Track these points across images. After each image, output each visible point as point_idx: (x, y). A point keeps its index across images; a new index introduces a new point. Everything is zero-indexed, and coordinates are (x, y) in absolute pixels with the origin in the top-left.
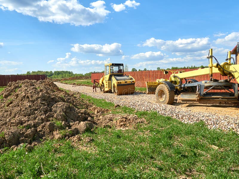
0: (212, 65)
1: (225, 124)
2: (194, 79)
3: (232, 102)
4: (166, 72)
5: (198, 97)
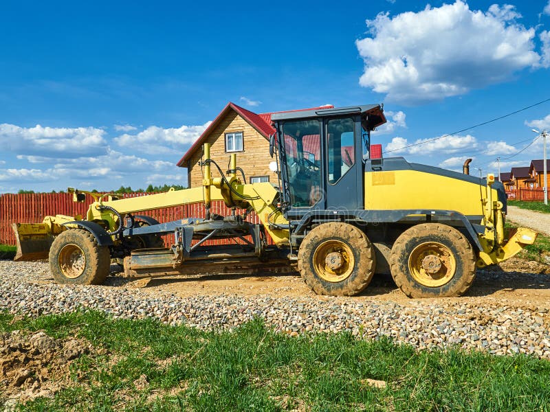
0: (211, 181)
2: (149, 217)
3: (249, 264)
4: (80, 197)
5: (179, 258)
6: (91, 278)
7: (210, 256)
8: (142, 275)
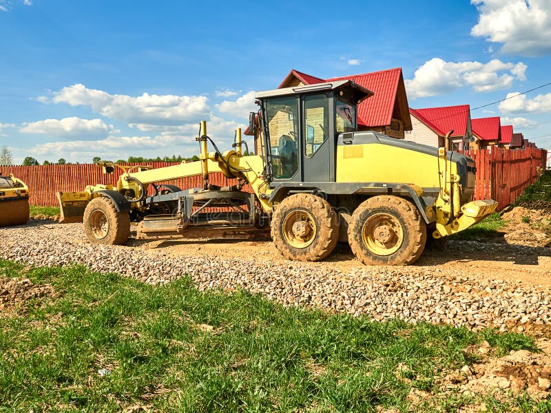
0: (206, 155)
1: (231, 277)
2: (173, 186)
3: (247, 230)
4: (109, 169)
5: (181, 223)
6: (113, 239)
7: (209, 222)
8: (151, 238)
